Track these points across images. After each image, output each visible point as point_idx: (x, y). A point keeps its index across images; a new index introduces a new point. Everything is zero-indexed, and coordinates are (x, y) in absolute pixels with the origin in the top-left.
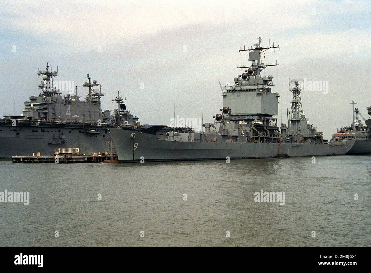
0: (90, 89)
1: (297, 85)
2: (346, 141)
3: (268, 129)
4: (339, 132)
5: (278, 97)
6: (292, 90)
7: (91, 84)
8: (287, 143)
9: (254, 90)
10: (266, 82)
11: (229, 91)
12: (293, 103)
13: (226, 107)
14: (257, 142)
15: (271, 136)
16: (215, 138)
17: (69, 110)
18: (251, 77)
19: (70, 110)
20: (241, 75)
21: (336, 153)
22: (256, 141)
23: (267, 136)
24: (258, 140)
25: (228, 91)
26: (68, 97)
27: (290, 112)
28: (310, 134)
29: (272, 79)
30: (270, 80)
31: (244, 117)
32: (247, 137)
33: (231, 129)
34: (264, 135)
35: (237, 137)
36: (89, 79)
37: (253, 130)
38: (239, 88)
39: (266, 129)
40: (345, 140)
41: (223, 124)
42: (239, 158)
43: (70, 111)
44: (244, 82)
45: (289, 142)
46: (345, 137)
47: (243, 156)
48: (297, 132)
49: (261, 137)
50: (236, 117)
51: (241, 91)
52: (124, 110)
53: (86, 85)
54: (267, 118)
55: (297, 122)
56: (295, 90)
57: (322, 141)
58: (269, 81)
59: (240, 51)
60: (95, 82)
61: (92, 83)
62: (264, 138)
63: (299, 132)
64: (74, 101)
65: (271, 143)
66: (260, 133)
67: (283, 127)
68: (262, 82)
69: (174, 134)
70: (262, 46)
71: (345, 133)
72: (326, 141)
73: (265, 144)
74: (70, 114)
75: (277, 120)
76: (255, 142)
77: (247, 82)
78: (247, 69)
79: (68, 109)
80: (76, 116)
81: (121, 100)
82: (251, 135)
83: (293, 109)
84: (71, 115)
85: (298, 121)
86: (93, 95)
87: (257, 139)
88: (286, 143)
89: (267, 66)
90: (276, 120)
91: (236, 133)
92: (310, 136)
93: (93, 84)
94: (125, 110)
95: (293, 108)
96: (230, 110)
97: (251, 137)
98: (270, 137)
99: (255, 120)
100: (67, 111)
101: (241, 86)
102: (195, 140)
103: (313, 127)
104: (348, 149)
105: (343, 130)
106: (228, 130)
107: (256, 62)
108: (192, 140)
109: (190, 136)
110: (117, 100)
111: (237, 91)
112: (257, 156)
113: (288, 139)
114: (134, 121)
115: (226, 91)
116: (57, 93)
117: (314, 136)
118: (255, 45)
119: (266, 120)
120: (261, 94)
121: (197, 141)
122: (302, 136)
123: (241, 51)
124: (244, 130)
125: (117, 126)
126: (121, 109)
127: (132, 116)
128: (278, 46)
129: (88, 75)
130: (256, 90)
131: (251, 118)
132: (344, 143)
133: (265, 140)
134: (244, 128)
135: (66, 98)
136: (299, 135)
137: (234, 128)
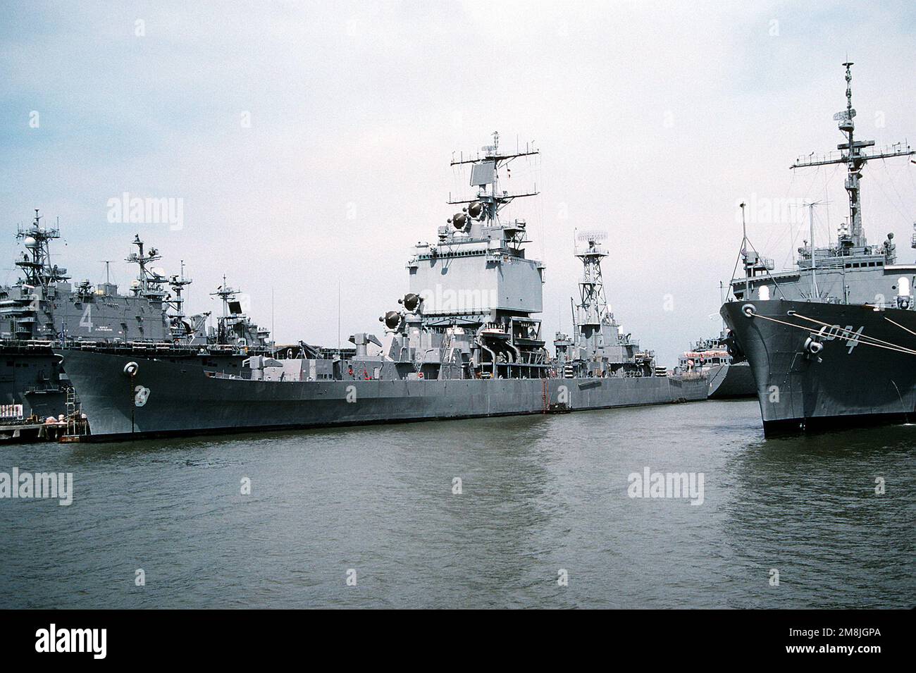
0: (142, 267)
1: (592, 244)
2: (709, 368)
3: (516, 346)
4: (694, 351)
5: (540, 270)
6: (583, 256)
7: (145, 257)
8: (566, 377)
9: (481, 252)
10: (510, 233)
11: (424, 257)
12: (584, 285)
13: (411, 295)
14: (489, 378)
15: (524, 363)
16: (377, 371)
17: (87, 317)
18: (474, 222)
19: (89, 315)
20: (452, 218)
21: (687, 397)
22: (486, 374)
23: (514, 361)
24: (491, 372)
25: (422, 258)
26: (86, 286)
27: (578, 307)
28: (624, 356)
29: (525, 226)
30: (521, 229)
31: (458, 317)
32: (463, 366)
33: (423, 346)
34: (508, 361)
35: (436, 366)
36: (141, 245)
37: (479, 347)
38: (445, 249)
39: (511, 345)
40: (706, 368)
41: (405, 335)
42: (443, 419)
43: (90, 319)
44: (458, 234)
45: (571, 375)
46: (706, 361)
47: (452, 412)
48: (595, 352)
49: (500, 364)
50: (442, 319)
51: (450, 255)
52: (237, 315)
53: (134, 259)
54: (514, 318)
55: (594, 330)
56: (588, 256)
57: (653, 371)
58: (520, 231)
59: (452, 164)
60: (153, 253)
61: (146, 255)
62: (507, 366)
63: (600, 352)
64: (101, 295)
65: (524, 378)
66: (497, 354)
67: (560, 340)
68: (501, 234)
69: (261, 363)
70: (501, 151)
71: (705, 353)
72: (661, 371)
73: (511, 380)
74: (90, 325)
75: (540, 323)
76: (484, 378)
77: (466, 234)
78: (467, 206)
79: (85, 314)
80: (105, 329)
81: (229, 294)
82: (474, 360)
83: (585, 299)
84: (92, 328)
85: (597, 327)
86: (149, 281)
87: (489, 369)
88: (564, 378)
89: (514, 197)
90: (537, 324)
91: (434, 358)
92: (625, 361)
93: (149, 256)
94: (241, 315)
95: (586, 296)
96: (422, 300)
97: (476, 365)
98: (523, 365)
99: (484, 325)
100: (83, 318)
101: (451, 244)
102: (319, 376)
103: (630, 338)
104: (713, 387)
105: (703, 345)
106: (415, 349)
107: (488, 187)
108: (313, 376)
109: (305, 367)
110: (220, 294)
111: (442, 256)
112: (489, 411)
113: (571, 369)
114: (260, 339)
115: (417, 258)
116: (61, 279)
117: (633, 360)
118: (484, 149)
119: (511, 324)
120: (496, 261)
121: (325, 378)
122: (605, 359)
123: (454, 164)
124: (454, 350)
125: (199, 349)
126: (232, 312)
127: (256, 327)
128: (537, 151)
129: (137, 236)
130: (485, 252)
131: (475, 320)
132: (705, 375)
133: (509, 371)
134: (456, 345)
135: (81, 289)
136: (599, 357)
137: (430, 343)
